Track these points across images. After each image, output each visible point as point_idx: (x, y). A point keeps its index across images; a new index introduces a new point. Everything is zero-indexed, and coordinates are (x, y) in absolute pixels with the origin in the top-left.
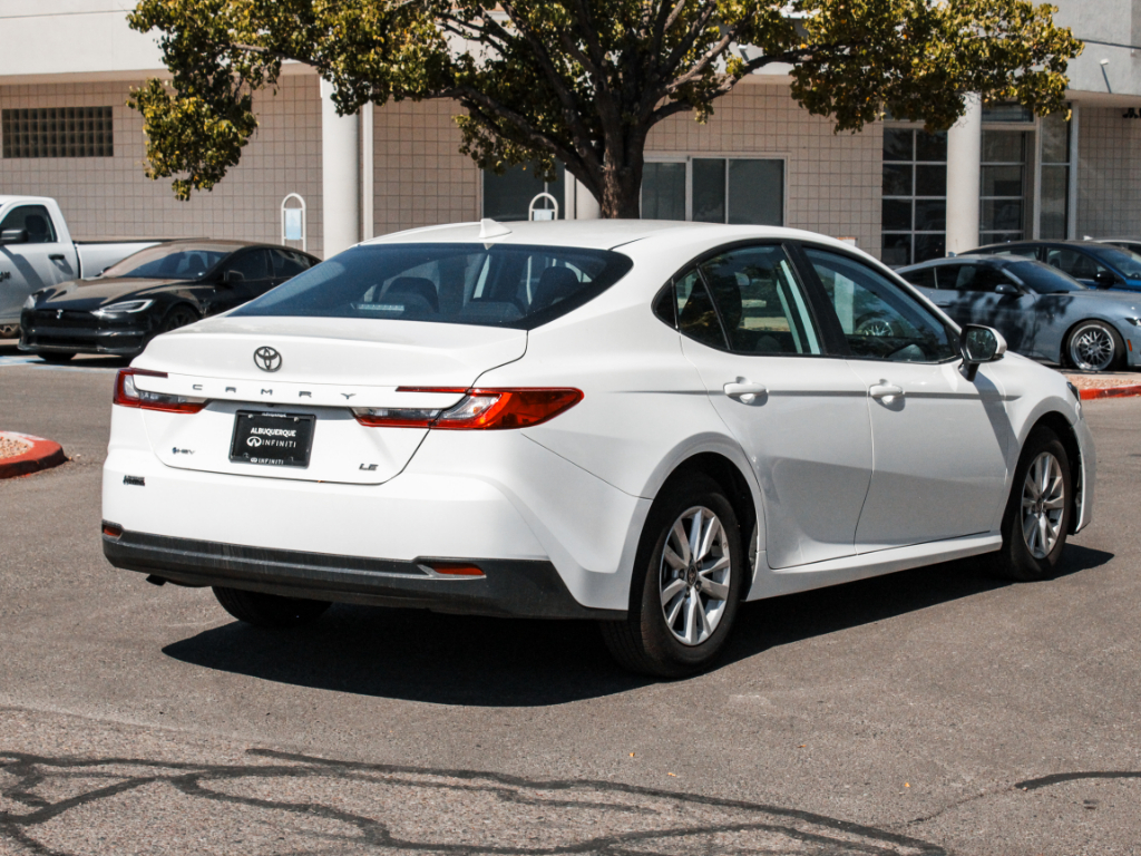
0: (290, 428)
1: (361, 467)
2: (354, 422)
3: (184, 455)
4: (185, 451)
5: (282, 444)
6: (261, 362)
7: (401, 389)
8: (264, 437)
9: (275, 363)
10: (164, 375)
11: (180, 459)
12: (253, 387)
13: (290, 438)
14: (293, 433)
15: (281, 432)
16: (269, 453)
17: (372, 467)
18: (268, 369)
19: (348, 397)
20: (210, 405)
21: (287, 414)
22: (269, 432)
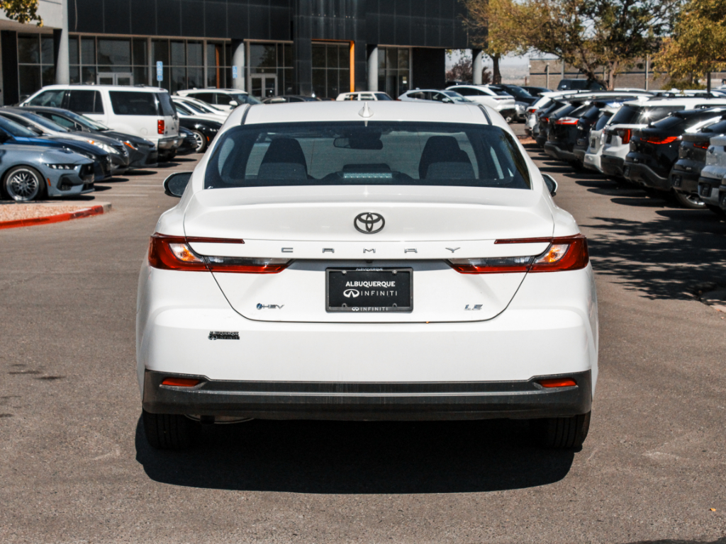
0: (389, 280)
1: (467, 307)
2: (452, 271)
3: (272, 310)
4: (273, 306)
5: (382, 293)
6: (362, 226)
7: (499, 242)
8: (362, 289)
9: (377, 226)
10: (240, 241)
11: (266, 314)
12: (353, 247)
13: (390, 288)
14: (392, 284)
15: (379, 284)
16: (369, 302)
17: (478, 307)
18: (369, 231)
19: (453, 251)
20: (293, 265)
21: (384, 268)
22: (367, 284)
